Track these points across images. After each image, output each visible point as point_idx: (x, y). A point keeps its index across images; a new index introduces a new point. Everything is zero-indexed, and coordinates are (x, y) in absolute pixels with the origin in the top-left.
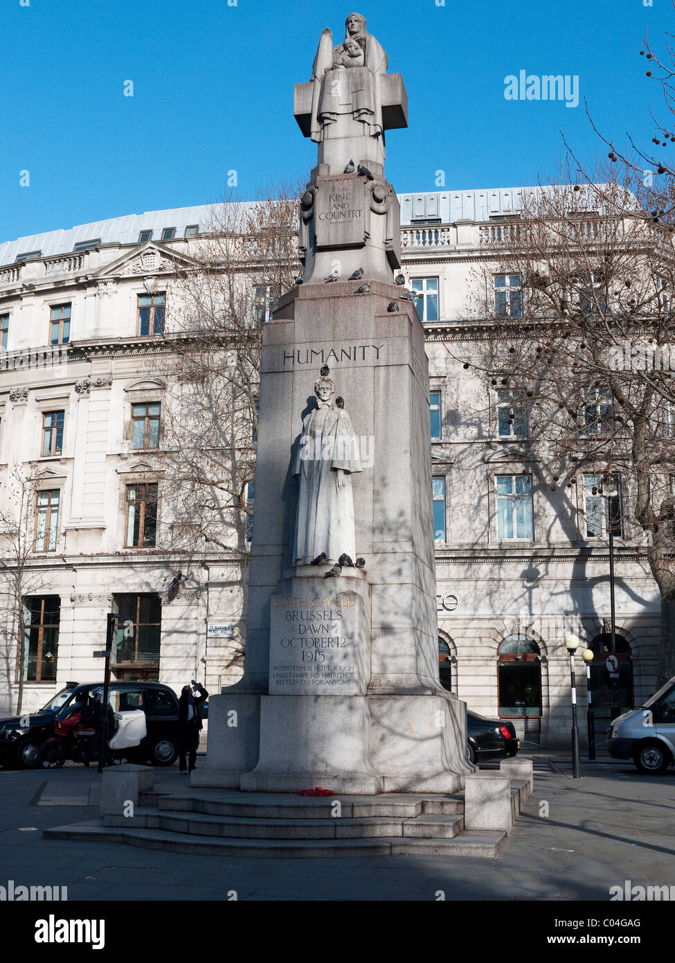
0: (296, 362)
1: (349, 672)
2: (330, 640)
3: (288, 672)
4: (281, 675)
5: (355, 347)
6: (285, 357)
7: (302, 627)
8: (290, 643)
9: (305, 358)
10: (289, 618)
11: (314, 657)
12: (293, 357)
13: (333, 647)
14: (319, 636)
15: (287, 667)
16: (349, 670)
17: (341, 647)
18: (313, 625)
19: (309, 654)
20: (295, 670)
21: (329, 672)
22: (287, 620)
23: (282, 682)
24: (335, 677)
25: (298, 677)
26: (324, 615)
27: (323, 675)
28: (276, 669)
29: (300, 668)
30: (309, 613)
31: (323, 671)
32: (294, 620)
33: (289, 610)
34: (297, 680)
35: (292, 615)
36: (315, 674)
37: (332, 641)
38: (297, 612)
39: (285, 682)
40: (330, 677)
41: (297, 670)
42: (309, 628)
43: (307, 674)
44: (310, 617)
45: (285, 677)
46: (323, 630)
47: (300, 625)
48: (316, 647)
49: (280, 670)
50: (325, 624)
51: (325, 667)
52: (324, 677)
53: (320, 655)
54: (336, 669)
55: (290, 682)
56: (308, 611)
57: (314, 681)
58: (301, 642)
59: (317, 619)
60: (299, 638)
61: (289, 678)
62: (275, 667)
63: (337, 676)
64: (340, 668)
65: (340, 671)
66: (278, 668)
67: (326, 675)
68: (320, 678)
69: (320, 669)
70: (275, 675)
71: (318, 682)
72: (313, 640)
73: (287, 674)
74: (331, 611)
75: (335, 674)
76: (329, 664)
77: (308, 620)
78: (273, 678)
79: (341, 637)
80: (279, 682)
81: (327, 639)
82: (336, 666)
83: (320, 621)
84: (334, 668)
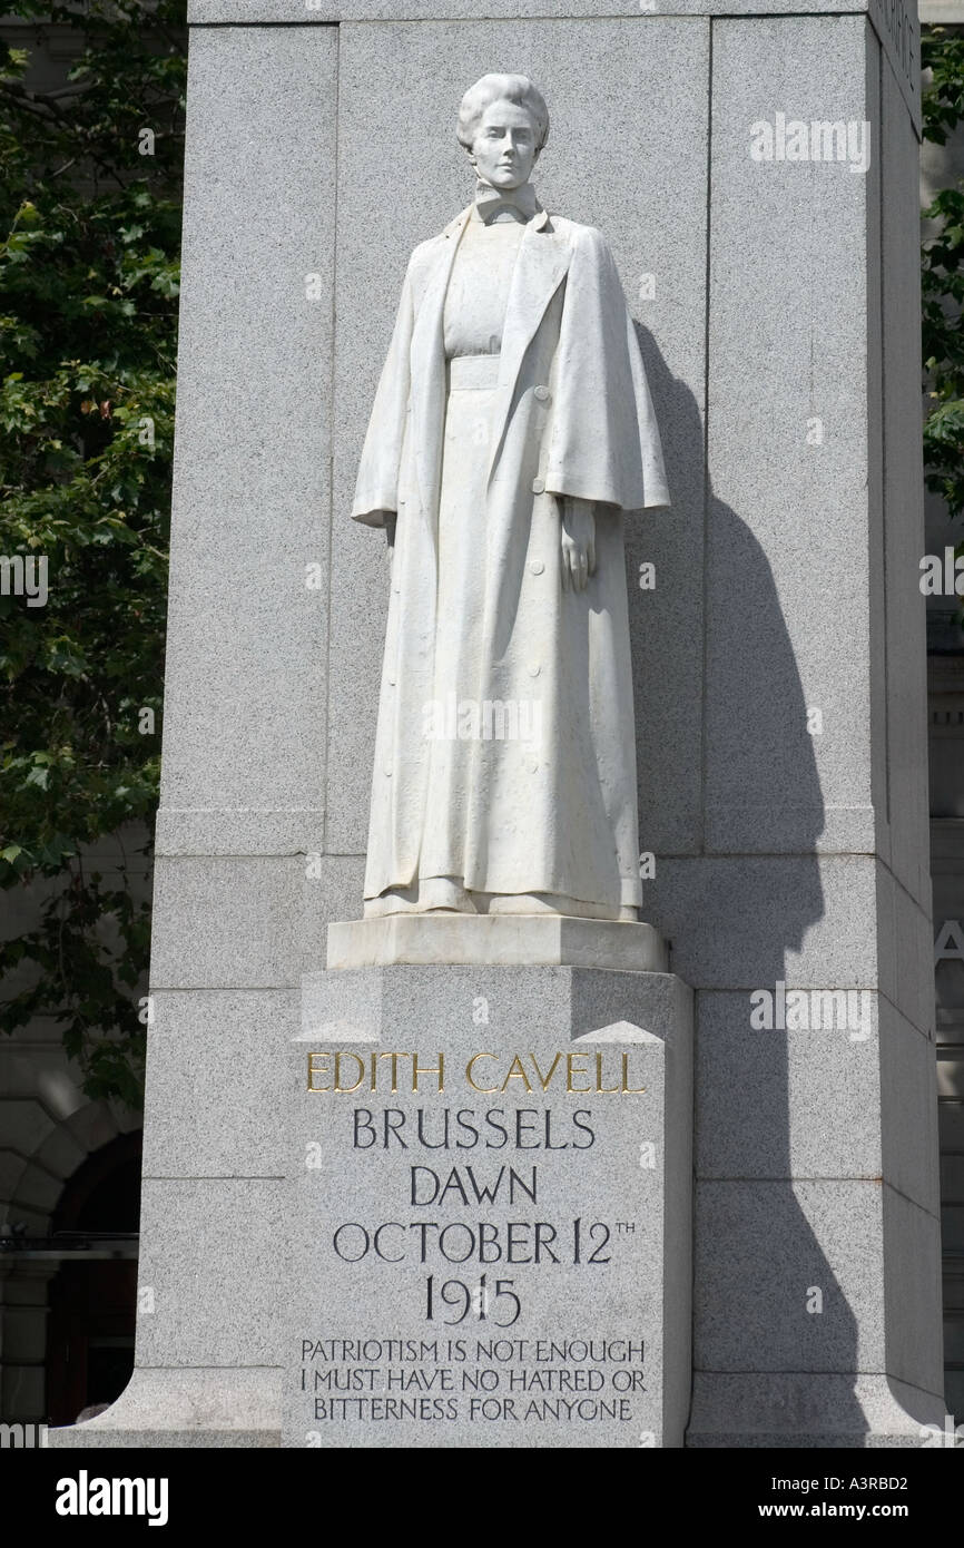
1: (628, 1366)
2: (545, 1233)
3: (364, 1365)
4: (332, 1378)
7: (421, 1175)
8: (372, 1242)
10: (365, 1136)
11: (475, 1303)
13: (555, 1260)
14: (497, 1214)
15: (362, 1345)
16: (627, 1358)
17: (592, 1260)
18: (469, 1168)
19: (455, 1292)
20: (396, 1359)
21: (541, 1366)
22: (356, 1145)
23: (338, 1406)
24: (565, 1388)
25: (405, 1387)
26: (519, 1127)
27: (514, 1377)
28: (312, 1352)
29: (416, 1347)
30: (452, 1118)
31: (514, 1364)
32: (386, 1145)
33: (368, 1103)
34: (402, 1401)
35: (378, 1124)
36: (479, 1376)
37: (553, 1238)
38: (401, 1113)
39: (353, 1407)
40: (546, 1386)
41: (404, 1356)
42: (454, 1182)
43: (446, 1375)
44: (456, 1133)
45: (351, 1386)
46: (512, 1189)
47: (414, 1169)
48: (481, 1259)
49: (329, 1356)
50: (522, 1163)
51: (524, 1344)
52: (518, 1385)
53: (498, 1292)
54: (568, 1355)
55: (373, 1409)
56: (447, 1111)
57: (476, 1404)
58: (420, 1241)
59: (488, 1145)
60: (412, 1225)
61: (366, 1388)
62: (308, 1346)
63: (573, 1385)
64: (589, 1349)
65: (588, 1364)
66: (319, 1348)
67: (528, 1381)
68: (502, 1393)
69: (503, 1351)
70: (310, 1380)
71: (492, 1409)
72: (470, 1231)
73: (359, 1374)
74: (548, 1112)
75: (565, 1376)
76: (539, 1334)
77: (450, 1145)
78: (299, 1391)
79: (593, 1221)
80: (328, 1408)
81: (533, 1228)
82: (570, 1341)
83: (500, 1151)
84: (561, 1349)
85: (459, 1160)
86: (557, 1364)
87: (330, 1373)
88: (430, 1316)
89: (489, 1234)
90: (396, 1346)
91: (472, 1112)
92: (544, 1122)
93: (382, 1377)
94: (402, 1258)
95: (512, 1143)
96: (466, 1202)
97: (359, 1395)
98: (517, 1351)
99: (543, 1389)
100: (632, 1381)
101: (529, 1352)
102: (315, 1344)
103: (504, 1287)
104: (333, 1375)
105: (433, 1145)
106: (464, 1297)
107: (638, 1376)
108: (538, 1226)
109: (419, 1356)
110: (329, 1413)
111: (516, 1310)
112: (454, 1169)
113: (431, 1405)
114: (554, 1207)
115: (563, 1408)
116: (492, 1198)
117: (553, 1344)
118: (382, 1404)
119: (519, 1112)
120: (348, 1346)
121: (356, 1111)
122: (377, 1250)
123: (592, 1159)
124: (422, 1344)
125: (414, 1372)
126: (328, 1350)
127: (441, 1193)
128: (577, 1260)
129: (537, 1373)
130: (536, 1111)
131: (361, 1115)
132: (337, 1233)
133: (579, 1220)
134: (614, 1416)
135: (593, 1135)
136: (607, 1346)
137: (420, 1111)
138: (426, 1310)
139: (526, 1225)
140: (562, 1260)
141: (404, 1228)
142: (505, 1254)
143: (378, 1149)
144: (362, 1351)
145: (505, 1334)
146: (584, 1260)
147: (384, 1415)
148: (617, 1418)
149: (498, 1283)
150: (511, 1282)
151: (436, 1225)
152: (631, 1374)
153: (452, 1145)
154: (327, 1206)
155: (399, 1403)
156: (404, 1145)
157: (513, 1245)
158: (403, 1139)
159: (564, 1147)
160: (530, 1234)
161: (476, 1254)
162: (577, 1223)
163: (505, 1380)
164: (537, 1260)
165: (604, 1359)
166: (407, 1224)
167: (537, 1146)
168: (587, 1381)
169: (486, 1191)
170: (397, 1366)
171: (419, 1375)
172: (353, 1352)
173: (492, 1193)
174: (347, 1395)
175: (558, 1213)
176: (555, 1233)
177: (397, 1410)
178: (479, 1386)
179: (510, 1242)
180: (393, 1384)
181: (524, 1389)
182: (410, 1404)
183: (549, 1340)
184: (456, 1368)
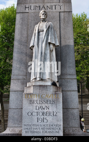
5: (52, 5)
6: (26, 8)
7: (37, 107)
9: (33, 8)
12: (29, 8)
14: (45, 111)
21: (50, 127)
31: (47, 127)
54: (53, 126)
69: (46, 126)
71: (45, 132)
86: (51, 127)
90: (34, 125)
91: (42, 100)
94: (35, 116)
95: (46, 103)
96: (42, 110)
97: (30, 130)
102: (26, 125)
104: (27, 128)
105: (38, 104)
106: (42, 120)
107: (60, 128)
108: (49, 112)
110: (27, 132)
111: (47, 121)
112: (40, 106)
114: (51, 110)
115: (52, 132)
121: (30, 100)
122: (32, 115)
123: (55, 105)
124: (37, 125)
127: (39, 109)
128: (53, 116)
130: (49, 100)
132: (28, 113)
134: (58, 133)
135: (55, 102)
137: (37, 100)
138: (37, 121)
143: (32, 104)
144: (31, 126)
145: (46, 124)
147: (33, 133)
150: (46, 118)
151: (38, 112)
154: (27, 110)
156: (35, 104)
157: (47, 114)
159: (52, 104)
161: (43, 115)
162: (53, 112)
164: (49, 116)
165: (56, 126)
166: (35, 112)
167: (49, 104)
168: (55, 129)
169: (44, 108)
171: (37, 128)
178: (43, 129)
180: (34, 129)
181: (48, 130)
182: (36, 131)
183: (51, 124)
184: (41, 127)
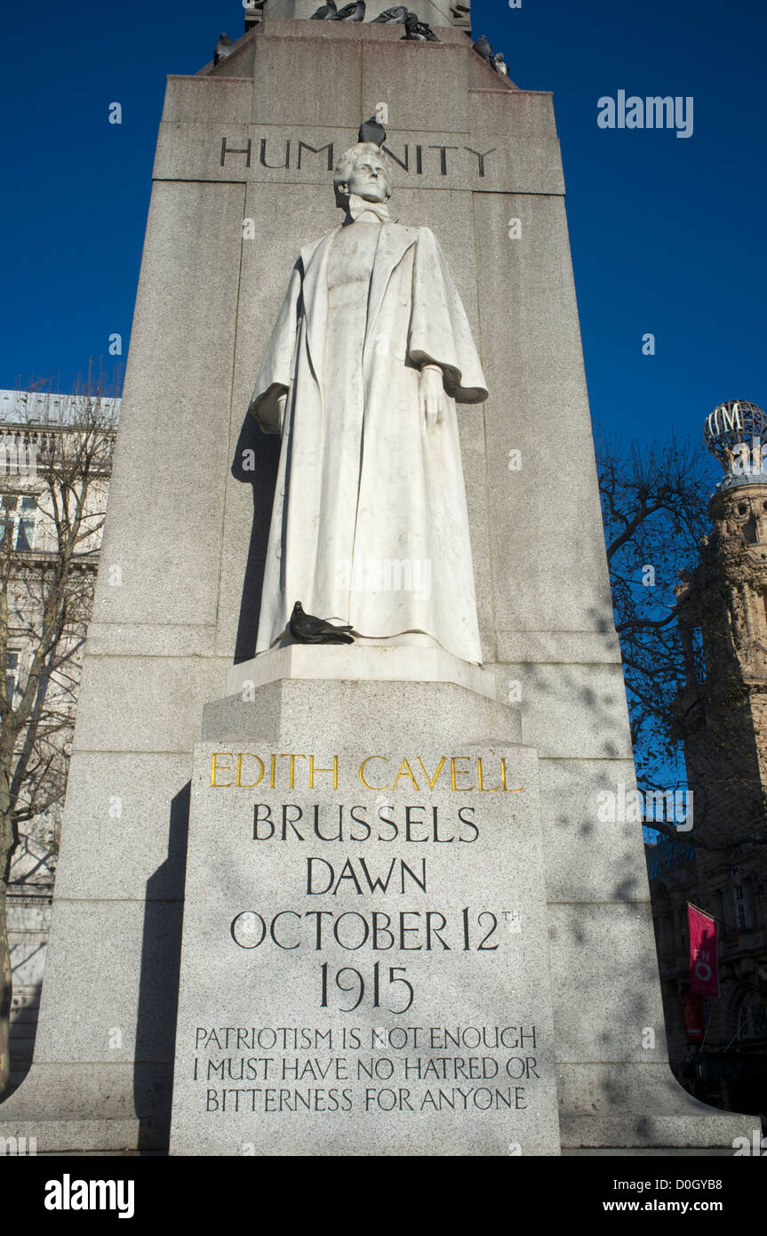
0: (256, 162)
1: (520, 1053)
2: (436, 922)
3: (257, 1052)
4: (225, 1067)
5: (419, 149)
6: (224, 150)
7: (318, 867)
8: (269, 929)
9: (283, 156)
10: (264, 829)
11: (369, 991)
12: (248, 152)
13: (446, 948)
14: (390, 903)
15: (257, 1033)
16: (519, 1045)
17: (481, 948)
18: (362, 861)
19: (350, 979)
20: (290, 1046)
21: (435, 1054)
22: (255, 837)
23: (231, 1097)
24: (460, 1076)
25: (299, 1077)
26: (408, 823)
27: (409, 1065)
28: (206, 1040)
29: (311, 1035)
30: (346, 814)
31: (408, 1052)
32: (284, 838)
33: (269, 799)
34: (296, 1093)
35: (277, 817)
36: (374, 1064)
37: (443, 927)
38: (299, 808)
39: (245, 1098)
40: (441, 1075)
41: (298, 1044)
42: (347, 872)
43: (341, 1064)
44: (349, 827)
45: (245, 1076)
46: (403, 879)
47: (310, 860)
48: (375, 947)
49: (223, 1044)
50: (411, 854)
51: (418, 1030)
52: (413, 1073)
53: (392, 980)
54: (461, 1042)
55: (267, 1100)
56: (341, 807)
57: (371, 1094)
58: (315, 929)
59: (380, 839)
60: (308, 913)
61: (260, 1078)
62: (202, 1034)
63: (467, 1073)
64: (482, 1037)
65: (481, 1051)
66: (213, 1036)
67: (423, 1070)
68: (398, 1081)
69: (397, 1039)
70: (203, 1068)
71: (387, 1099)
72: (363, 919)
73: (253, 1063)
74: (435, 809)
75: (459, 1064)
76: (433, 1021)
77: (344, 839)
78: (190, 1080)
79: (480, 910)
80: (220, 1099)
81: (424, 917)
82: (464, 1027)
83: (390, 843)
84: (455, 1036)
85: (354, 852)
86: (451, 1051)
87: (223, 1063)
88: (324, 1004)
89: (382, 923)
90: (291, 1034)
91: (365, 808)
92: (432, 819)
93: (275, 1066)
94: (298, 946)
95: (402, 836)
96: (360, 892)
97: (252, 1085)
98: (411, 1038)
99: (438, 1077)
100: (525, 1067)
101: (423, 1039)
102: (209, 1031)
103: (397, 974)
104: (226, 1065)
105: (328, 838)
106: (359, 983)
107: (531, 1063)
108: (429, 914)
109: (313, 1044)
110: (221, 1105)
111: (409, 997)
112: (348, 860)
113: (326, 1096)
114: (444, 897)
115: (459, 1097)
116: (384, 888)
117: (446, 1031)
118: (275, 1095)
119: (408, 809)
120: (243, 1033)
121: (256, 806)
122: (273, 938)
123: (478, 852)
124: (317, 1032)
125: (309, 1062)
126: (222, 1038)
127: (335, 883)
128: (467, 947)
129: (431, 1061)
130: (423, 808)
131: (260, 809)
132: (235, 920)
133: (467, 908)
134: (509, 1105)
135: (477, 830)
136: (500, 1033)
137: (316, 807)
138: (321, 998)
139: (417, 914)
140: (452, 948)
141: (300, 916)
142: (397, 942)
143: (276, 840)
144: (256, 1039)
145: (400, 1021)
146: (473, 948)
147: (278, 1107)
148: (513, 1107)
149: (392, 970)
150: (404, 969)
151: (330, 913)
152: (524, 1060)
153: (346, 837)
154: (226, 894)
155: (293, 1094)
156: (301, 838)
157: (405, 933)
158: (300, 833)
159: (451, 841)
160: (419, 923)
161: (370, 942)
162: (465, 911)
163: (399, 1068)
164: (429, 948)
165: (497, 1045)
166: (303, 913)
167: (426, 840)
168: (481, 1068)
169: (379, 881)
170: (292, 1054)
171: (313, 1063)
172: (249, 1040)
173: (384, 883)
174: (240, 1085)
175: (448, 902)
176: (445, 921)
177: (292, 1100)
178: (374, 1075)
179: (402, 930)
180: (288, 1073)
181: (420, 1078)
182: (305, 1095)
183: (442, 1027)
184: (351, 1057)
